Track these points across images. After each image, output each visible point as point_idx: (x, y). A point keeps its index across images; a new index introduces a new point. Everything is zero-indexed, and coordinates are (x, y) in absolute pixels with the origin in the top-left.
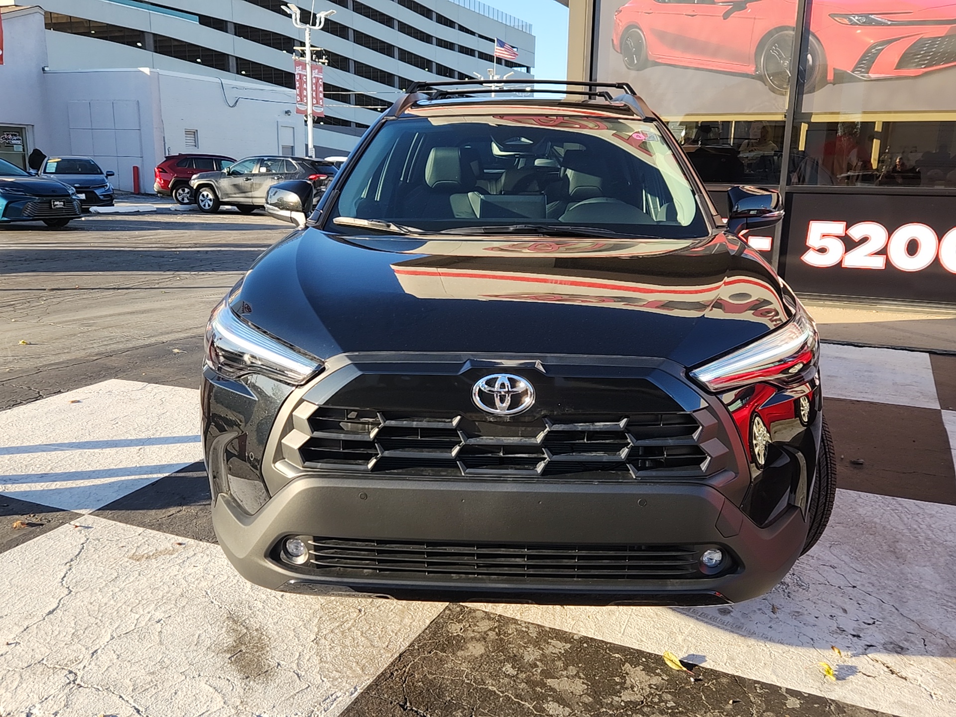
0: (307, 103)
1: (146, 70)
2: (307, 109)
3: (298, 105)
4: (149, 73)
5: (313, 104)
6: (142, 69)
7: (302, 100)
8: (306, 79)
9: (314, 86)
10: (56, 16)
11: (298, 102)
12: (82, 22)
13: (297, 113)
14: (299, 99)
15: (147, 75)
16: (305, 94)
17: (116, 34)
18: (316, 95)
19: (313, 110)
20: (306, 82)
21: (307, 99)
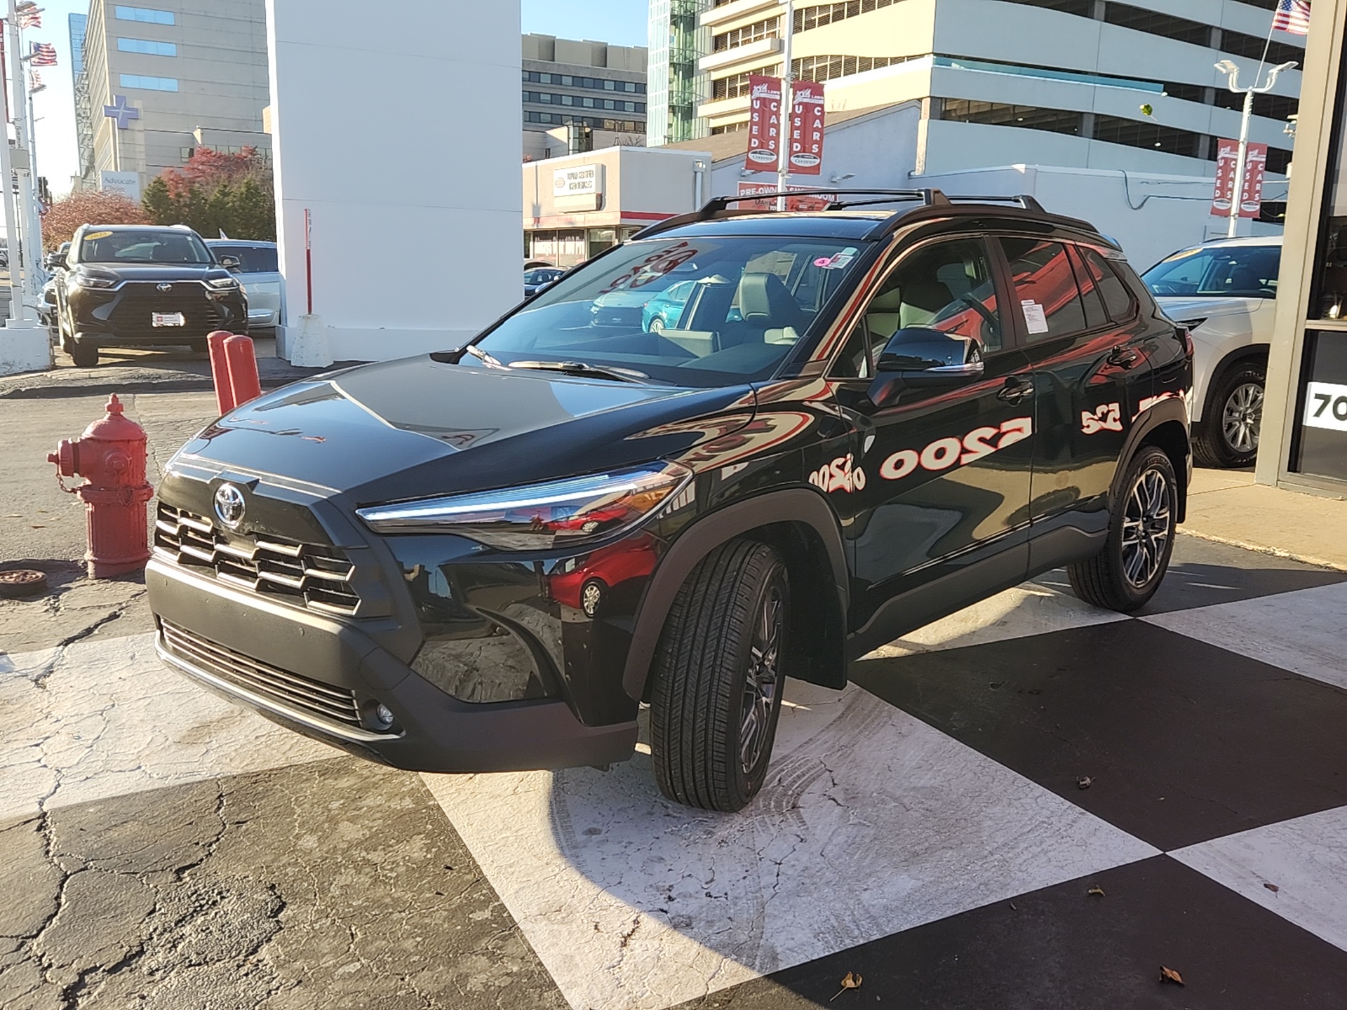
0: (1231, 199)
1: (1021, 167)
2: (1230, 209)
3: (1215, 203)
4: (1023, 171)
5: (1242, 201)
6: (1017, 167)
7: (1223, 195)
8: (1235, 165)
9: (1248, 174)
10: (976, 104)
11: (1216, 198)
12: (1008, 109)
13: (1212, 213)
14: (1218, 193)
15: (1021, 173)
16: (1230, 186)
17: (1049, 120)
18: (1250, 186)
19: (1240, 209)
20: (1234, 170)
21: (1232, 194)
